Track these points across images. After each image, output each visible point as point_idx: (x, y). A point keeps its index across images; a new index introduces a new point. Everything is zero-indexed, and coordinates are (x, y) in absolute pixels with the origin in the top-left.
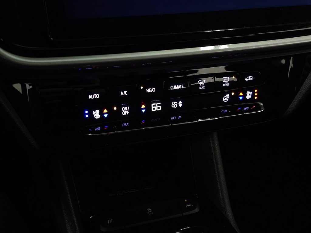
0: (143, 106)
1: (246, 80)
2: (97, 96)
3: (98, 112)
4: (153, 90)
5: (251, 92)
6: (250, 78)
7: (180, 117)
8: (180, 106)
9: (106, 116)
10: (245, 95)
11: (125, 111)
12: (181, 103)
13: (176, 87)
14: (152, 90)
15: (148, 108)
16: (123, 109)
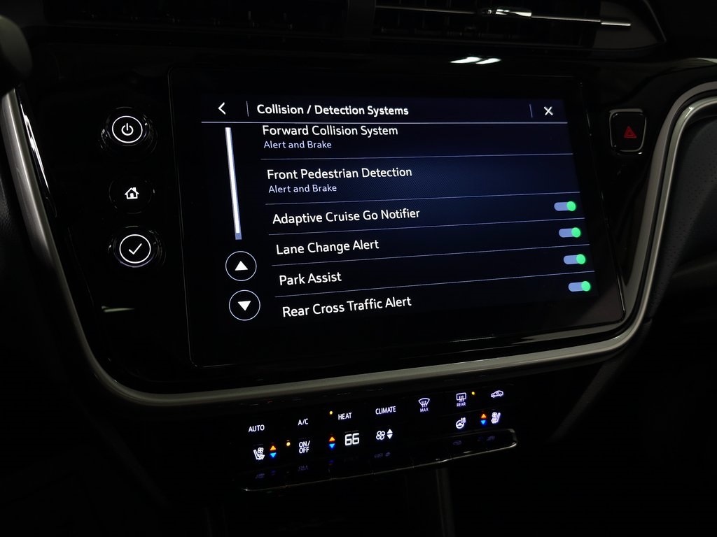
0: (332, 439)
1: (493, 396)
2: (261, 427)
3: (261, 450)
4: (349, 416)
5: (499, 414)
6: (498, 394)
7: (389, 453)
8: (390, 436)
9: (273, 455)
10: (489, 417)
11: (304, 447)
12: (391, 432)
13: (384, 411)
14: (347, 416)
15: (340, 441)
16: (301, 445)
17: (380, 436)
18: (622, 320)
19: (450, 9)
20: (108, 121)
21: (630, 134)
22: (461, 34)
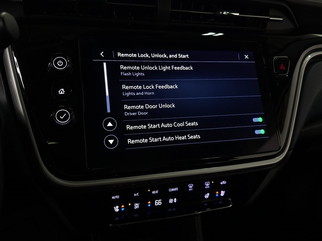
0: (149, 202)
1: (221, 183)
2: (118, 197)
3: (117, 207)
4: (157, 192)
6: (224, 182)
7: (175, 209)
8: (175, 201)
9: (123, 209)
10: (220, 193)
11: (137, 206)
12: (176, 199)
13: (173, 190)
15: (153, 203)
16: (135, 205)
17: (171, 201)
18: (279, 150)
19: (203, 12)
20: (51, 59)
21: (282, 67)
22: (208, 22)
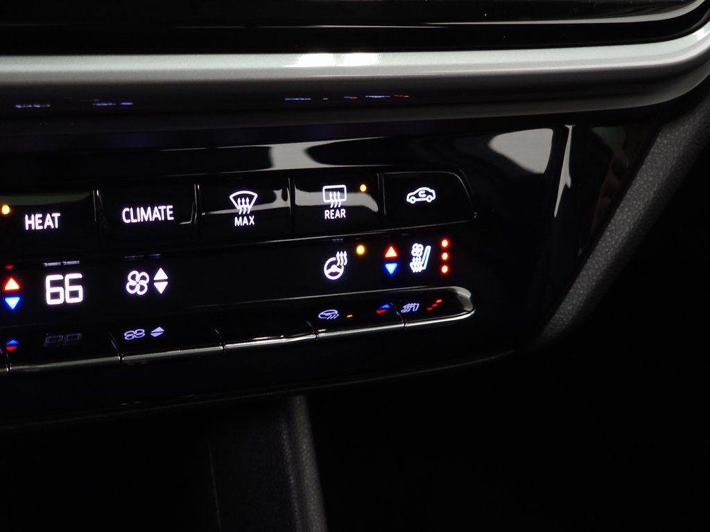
0: (12, 285)
1: (411, 199)
4: (52, 221)
6: (423, 195)
7: (160, 329)
8: (161, 287)
10: (404, 258)
12: (166, 277)
13: (144, 215)
14: (48, 222)
15: (31, 292)
17: (136, 283)
